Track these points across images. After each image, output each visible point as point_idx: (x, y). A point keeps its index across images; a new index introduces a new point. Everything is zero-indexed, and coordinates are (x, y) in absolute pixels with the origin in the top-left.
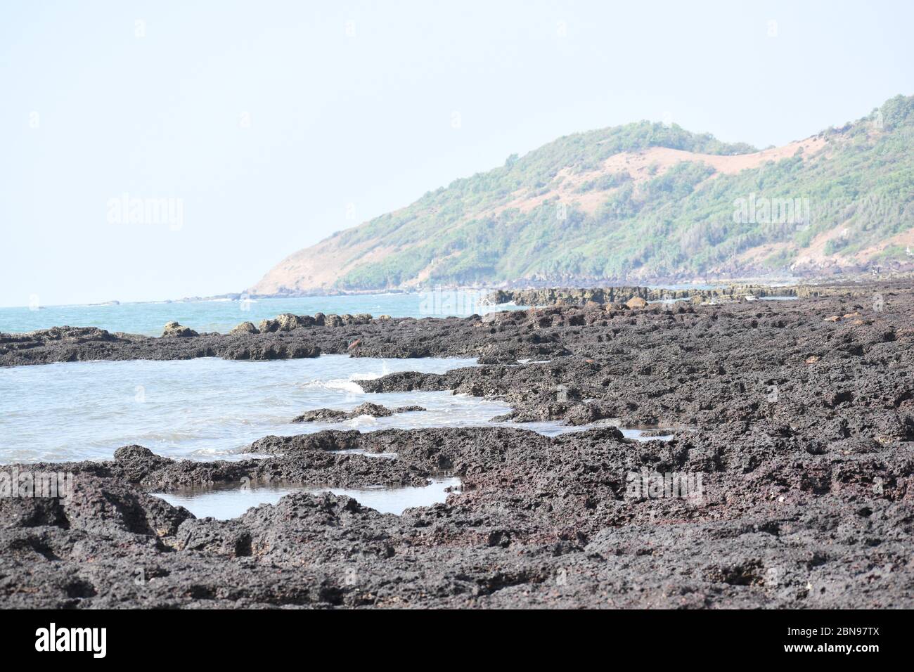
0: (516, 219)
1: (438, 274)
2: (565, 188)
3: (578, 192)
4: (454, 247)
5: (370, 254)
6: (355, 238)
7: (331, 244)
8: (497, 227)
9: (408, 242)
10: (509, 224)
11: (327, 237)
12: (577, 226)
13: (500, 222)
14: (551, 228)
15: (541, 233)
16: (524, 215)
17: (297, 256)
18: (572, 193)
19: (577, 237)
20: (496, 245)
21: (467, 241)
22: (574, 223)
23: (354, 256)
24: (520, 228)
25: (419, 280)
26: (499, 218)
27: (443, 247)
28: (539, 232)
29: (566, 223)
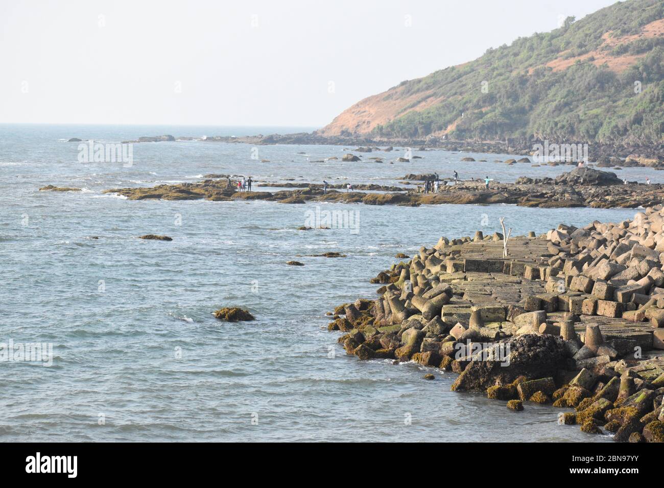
0: (546, 78)
1: (462, 127)
2: (602, 50)
3: (612, 54)
4: (484, 102)
5: (423, 103)
6: (416, 88)
7: (396, 92)
8: (528, 84)
9: (456, 94)
10: (539, 81)
11: (396, 86)
12: (602, 88)
13: (532, 78)
14: (577, 88)
15: (565, 93)
16: (556, 74)
17: (366, 101)
18: (607, 55)
19: (599, 98)
20: (524, 101)
21: (498, 96)
22: (599, 85)
23: (408, 105)
24: (549, 85)
25: (446, 132)
26: (531, 76)
27: (475, 101)
28: (564, 92)
29: (591, 84)
